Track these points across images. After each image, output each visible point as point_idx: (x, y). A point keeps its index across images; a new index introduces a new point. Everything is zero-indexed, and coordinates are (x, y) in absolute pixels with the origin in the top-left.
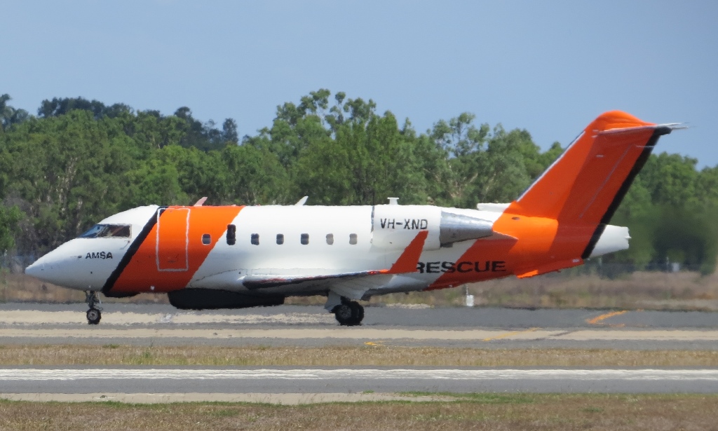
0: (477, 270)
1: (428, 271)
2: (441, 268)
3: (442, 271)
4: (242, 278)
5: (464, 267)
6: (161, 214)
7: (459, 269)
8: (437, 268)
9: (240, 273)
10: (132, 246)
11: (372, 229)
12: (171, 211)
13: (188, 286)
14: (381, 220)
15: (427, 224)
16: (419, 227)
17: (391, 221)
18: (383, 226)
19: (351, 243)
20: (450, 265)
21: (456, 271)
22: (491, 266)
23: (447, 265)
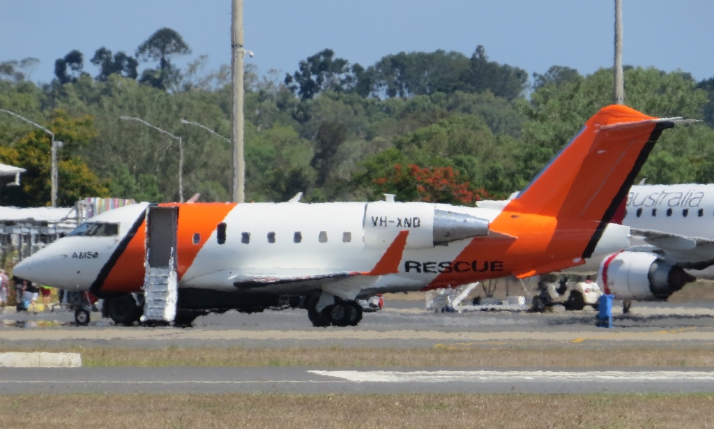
0: (474, 268)
1: (425, 271)
2: (438, 268)
3: (439, 270)
4: (233, 278)
7: (456, 269)
8: (434, 267)
9: (230, 272)
10: (120, 246)
11: (364, 227)
14: (373, 218)
15: (419, 222)
16: (412, 225)
17: (383, 219)
18: (375, 224)
19: (344, 241)
20: (447, 265)
21: (454, 271)
22: (489, 266)
23: (444, 265)
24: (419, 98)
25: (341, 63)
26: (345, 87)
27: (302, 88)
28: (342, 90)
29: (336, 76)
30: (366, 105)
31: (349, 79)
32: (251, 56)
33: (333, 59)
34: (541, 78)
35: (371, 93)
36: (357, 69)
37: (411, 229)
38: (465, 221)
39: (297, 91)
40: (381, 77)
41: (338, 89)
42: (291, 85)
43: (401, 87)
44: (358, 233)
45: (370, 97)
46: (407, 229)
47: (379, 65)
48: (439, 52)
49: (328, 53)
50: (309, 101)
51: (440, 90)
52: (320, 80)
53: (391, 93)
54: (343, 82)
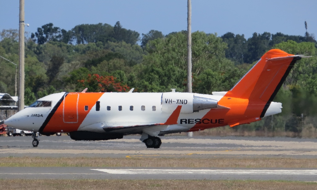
0: (211, 122)
1: (189, 123)
2: (195, 122)
3: (195, 123)
4: (103, 126)
5: (206, 121)
6: (66, 97)
7: (203, 122)
8: (193, 121)
9: (102, 124)
10: (52, 111)
11: (162, 104)
12: (70, 95)
13: (78, 130)
14: (166, 99)
15: (187, 101)
16: (183, 103)
17: (170, 100)
18: (166, 102)
19: (153, 110)
20: (199, 120)
21: (202, 123)
22: (218, 121)
23: (197, 120)
24: (91, 44)
25: (56, 29)
26: (58, 39)
27: (38, 40)
28: (57, 41)
29: (54, 34)
30: (68, 47)
31: (60, 36)
32: (28, 26)
33: (53, 27)
34: (145, 36)
35: (69, 42)
36: (64, 31)
37: (183, 105)
38: (207, 101)
39: (37, 41)
40: (73, 35)
41: (54, 40)
42: (34, 39)
43: (82, 40)
44: (159, 107)
45: (68, 44)
46: (181, 104)
47: (73, 29)
48: (100, 24)
49: (51, 25)
50: (41, 46)
51: (100, 41)
52: (47, 37)
53: (79, 42)
54: (57, 37)
